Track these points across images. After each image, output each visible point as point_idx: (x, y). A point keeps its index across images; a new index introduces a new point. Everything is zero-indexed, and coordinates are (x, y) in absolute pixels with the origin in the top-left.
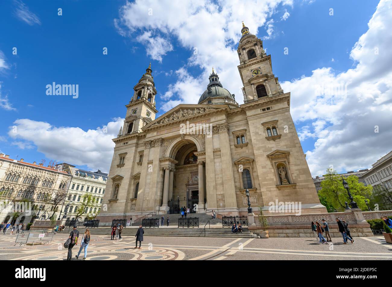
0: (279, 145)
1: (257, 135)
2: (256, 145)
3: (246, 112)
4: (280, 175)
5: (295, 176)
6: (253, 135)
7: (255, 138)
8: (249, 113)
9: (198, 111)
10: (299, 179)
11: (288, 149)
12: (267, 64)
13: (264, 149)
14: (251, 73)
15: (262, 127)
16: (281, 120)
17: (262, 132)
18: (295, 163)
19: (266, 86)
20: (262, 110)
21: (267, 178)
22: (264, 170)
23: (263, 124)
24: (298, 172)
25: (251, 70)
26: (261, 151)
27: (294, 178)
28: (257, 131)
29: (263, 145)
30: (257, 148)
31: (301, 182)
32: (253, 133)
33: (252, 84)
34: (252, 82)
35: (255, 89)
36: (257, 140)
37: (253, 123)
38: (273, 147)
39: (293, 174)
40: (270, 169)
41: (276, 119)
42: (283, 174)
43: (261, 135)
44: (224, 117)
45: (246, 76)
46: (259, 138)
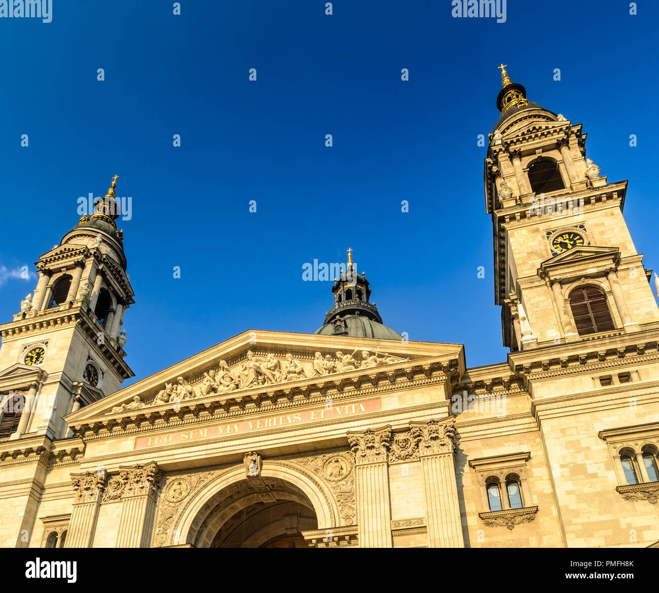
1: (581, 476)
3: (534, 385)
6: (562, 476)
7: (570, 486)
8: (543, 390)
9: (330, 364)
12: (612, 214)
14: (548, 242)
15: (602, 444)
17: (602, 465)
19: (611, 292)
20: (598, 382)
23: (603, 436)
25: (549, 233)
28: (580, 463)
30: (580, 527)
32: (562, 466)
33: (552, 283)
34: (555, 274)
35: (565, 300)
36: (581, 498)
37: (563, 431)
43: (595, 475)
44: (438, 394)
45: (528, 253)
46: (586, 490)
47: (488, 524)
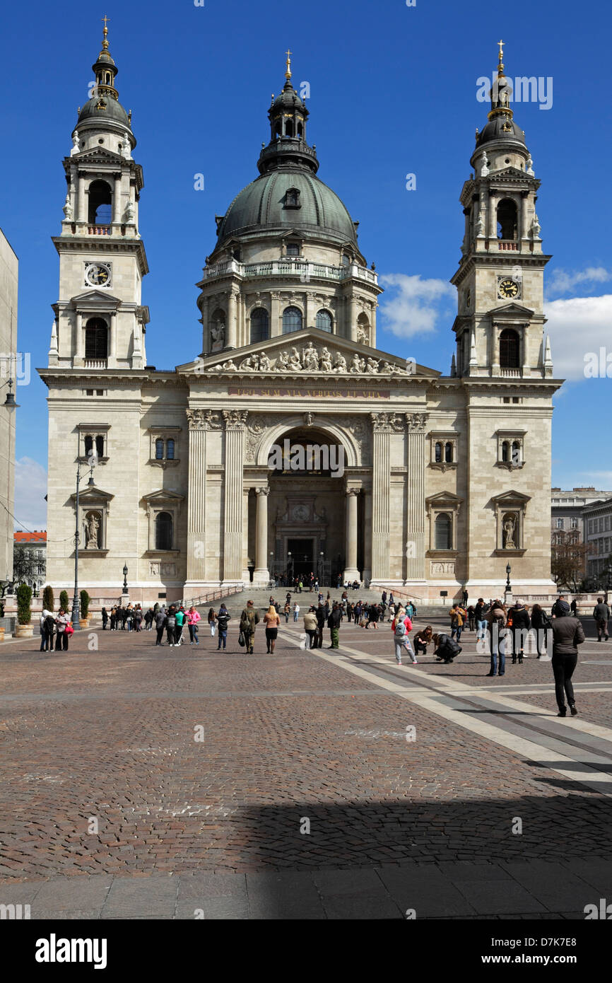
0: (516, 479)
1: (483, 453)
2: (477, 473)
3: (470, 394)
4: (505, 533)
5: (528, 538)
6: (474, 450)
7: (476, 456)
8: (474, 401)
10: (532, 543)
11: (529, 491)
13: (489, 483)
15: (496, 439)
16: (532, 431)
17: (493, 450)
18: (533, 516)
19: (522, 339)
20: (502, 399)
21: (483, 536)
22: (483, 522)
23: (498, 434)
24: (533, 531)
25: (499, 279)
26: (482, 487)
27: (525, 540)
28: (484, 445)
29: (489, 475)
30: (476, 479)
31: (534, 547)
32: (475, 445)
33: (493, 324)
34: (496, 320)
35: (498, 338)
36: (480, 464)
37: (480, 426)
38: (505, 483)
39: (526, 533)
40: (492, 520)
41: (524, 427)
42: (510, 532)
43: (489, 453)
45: (485, 292)
46: (483, 460)
47: (432, 469)
